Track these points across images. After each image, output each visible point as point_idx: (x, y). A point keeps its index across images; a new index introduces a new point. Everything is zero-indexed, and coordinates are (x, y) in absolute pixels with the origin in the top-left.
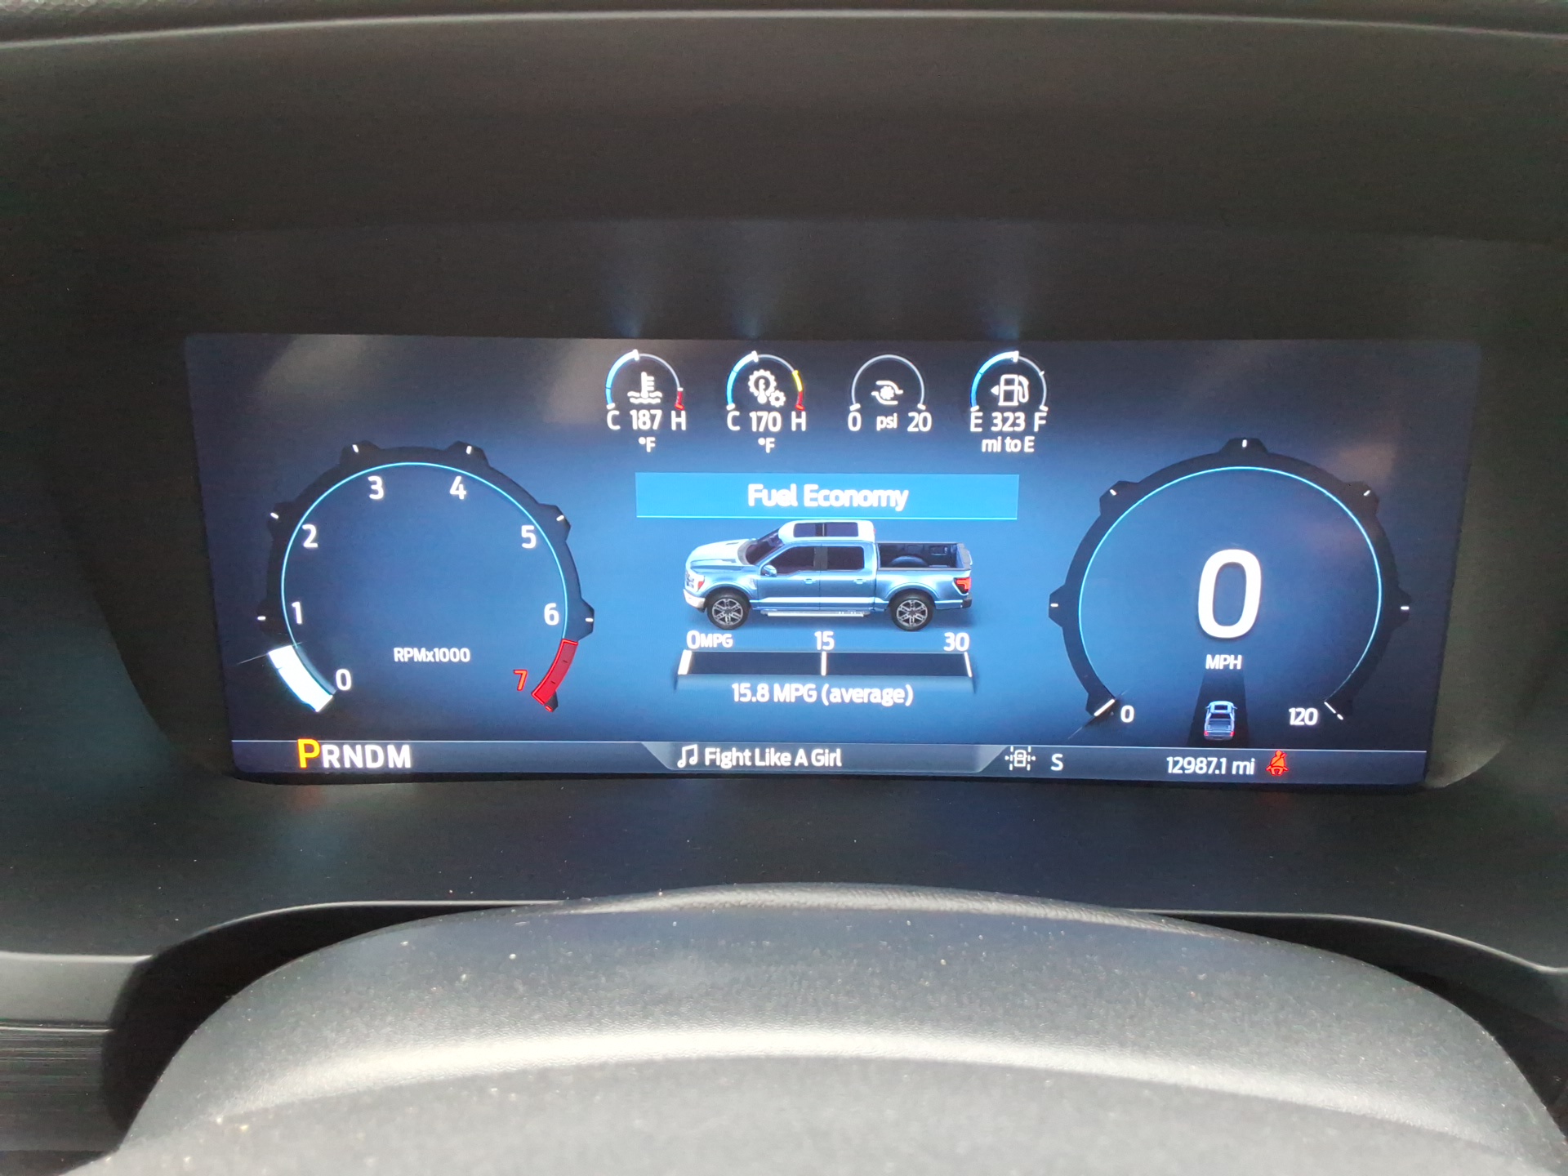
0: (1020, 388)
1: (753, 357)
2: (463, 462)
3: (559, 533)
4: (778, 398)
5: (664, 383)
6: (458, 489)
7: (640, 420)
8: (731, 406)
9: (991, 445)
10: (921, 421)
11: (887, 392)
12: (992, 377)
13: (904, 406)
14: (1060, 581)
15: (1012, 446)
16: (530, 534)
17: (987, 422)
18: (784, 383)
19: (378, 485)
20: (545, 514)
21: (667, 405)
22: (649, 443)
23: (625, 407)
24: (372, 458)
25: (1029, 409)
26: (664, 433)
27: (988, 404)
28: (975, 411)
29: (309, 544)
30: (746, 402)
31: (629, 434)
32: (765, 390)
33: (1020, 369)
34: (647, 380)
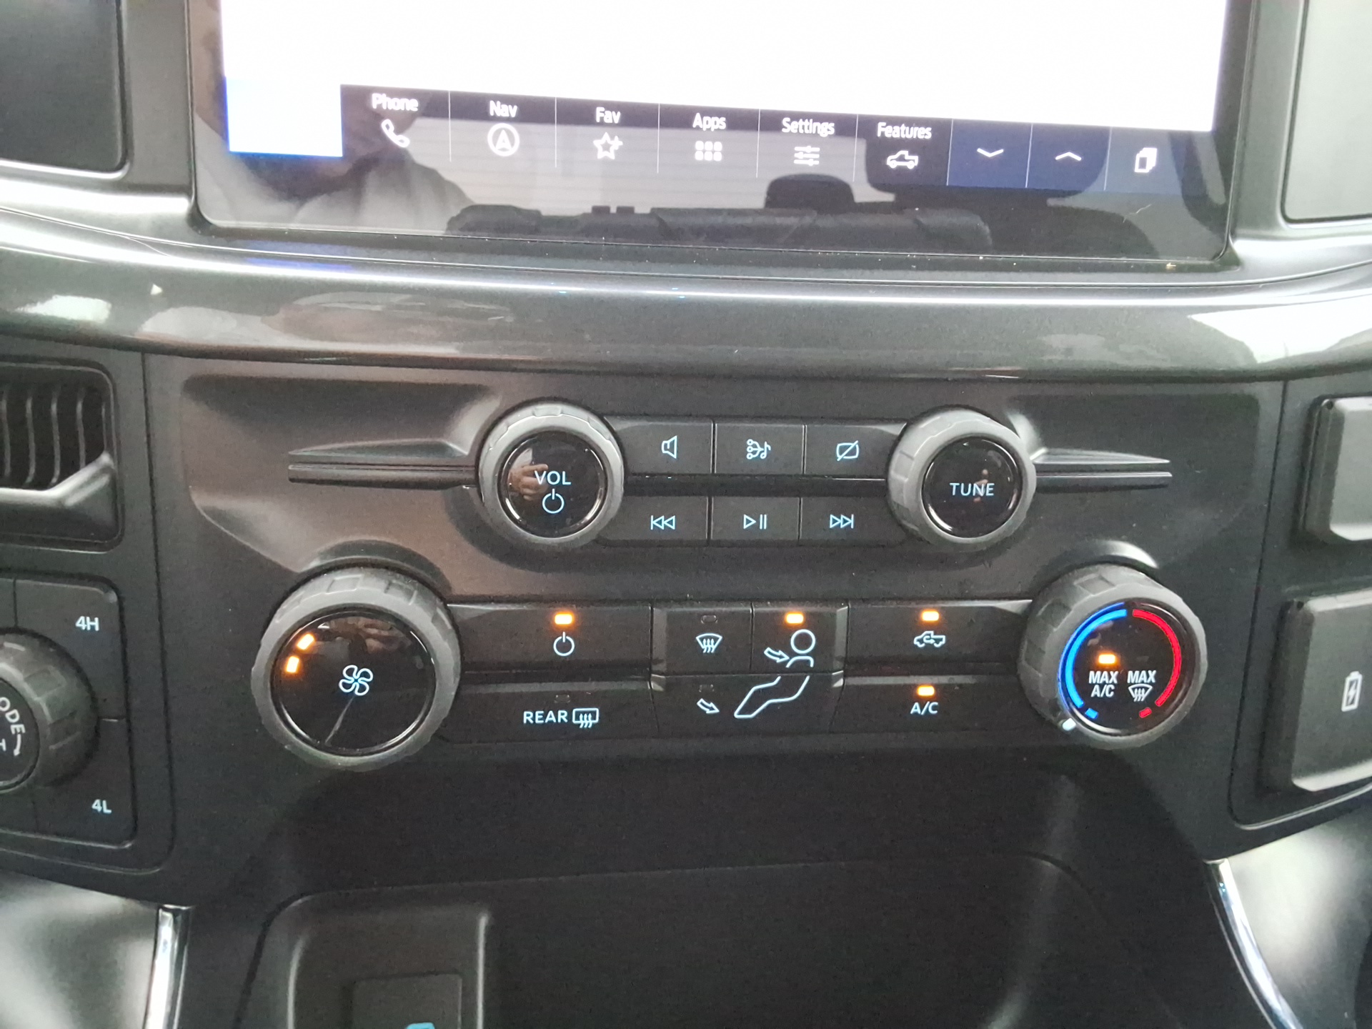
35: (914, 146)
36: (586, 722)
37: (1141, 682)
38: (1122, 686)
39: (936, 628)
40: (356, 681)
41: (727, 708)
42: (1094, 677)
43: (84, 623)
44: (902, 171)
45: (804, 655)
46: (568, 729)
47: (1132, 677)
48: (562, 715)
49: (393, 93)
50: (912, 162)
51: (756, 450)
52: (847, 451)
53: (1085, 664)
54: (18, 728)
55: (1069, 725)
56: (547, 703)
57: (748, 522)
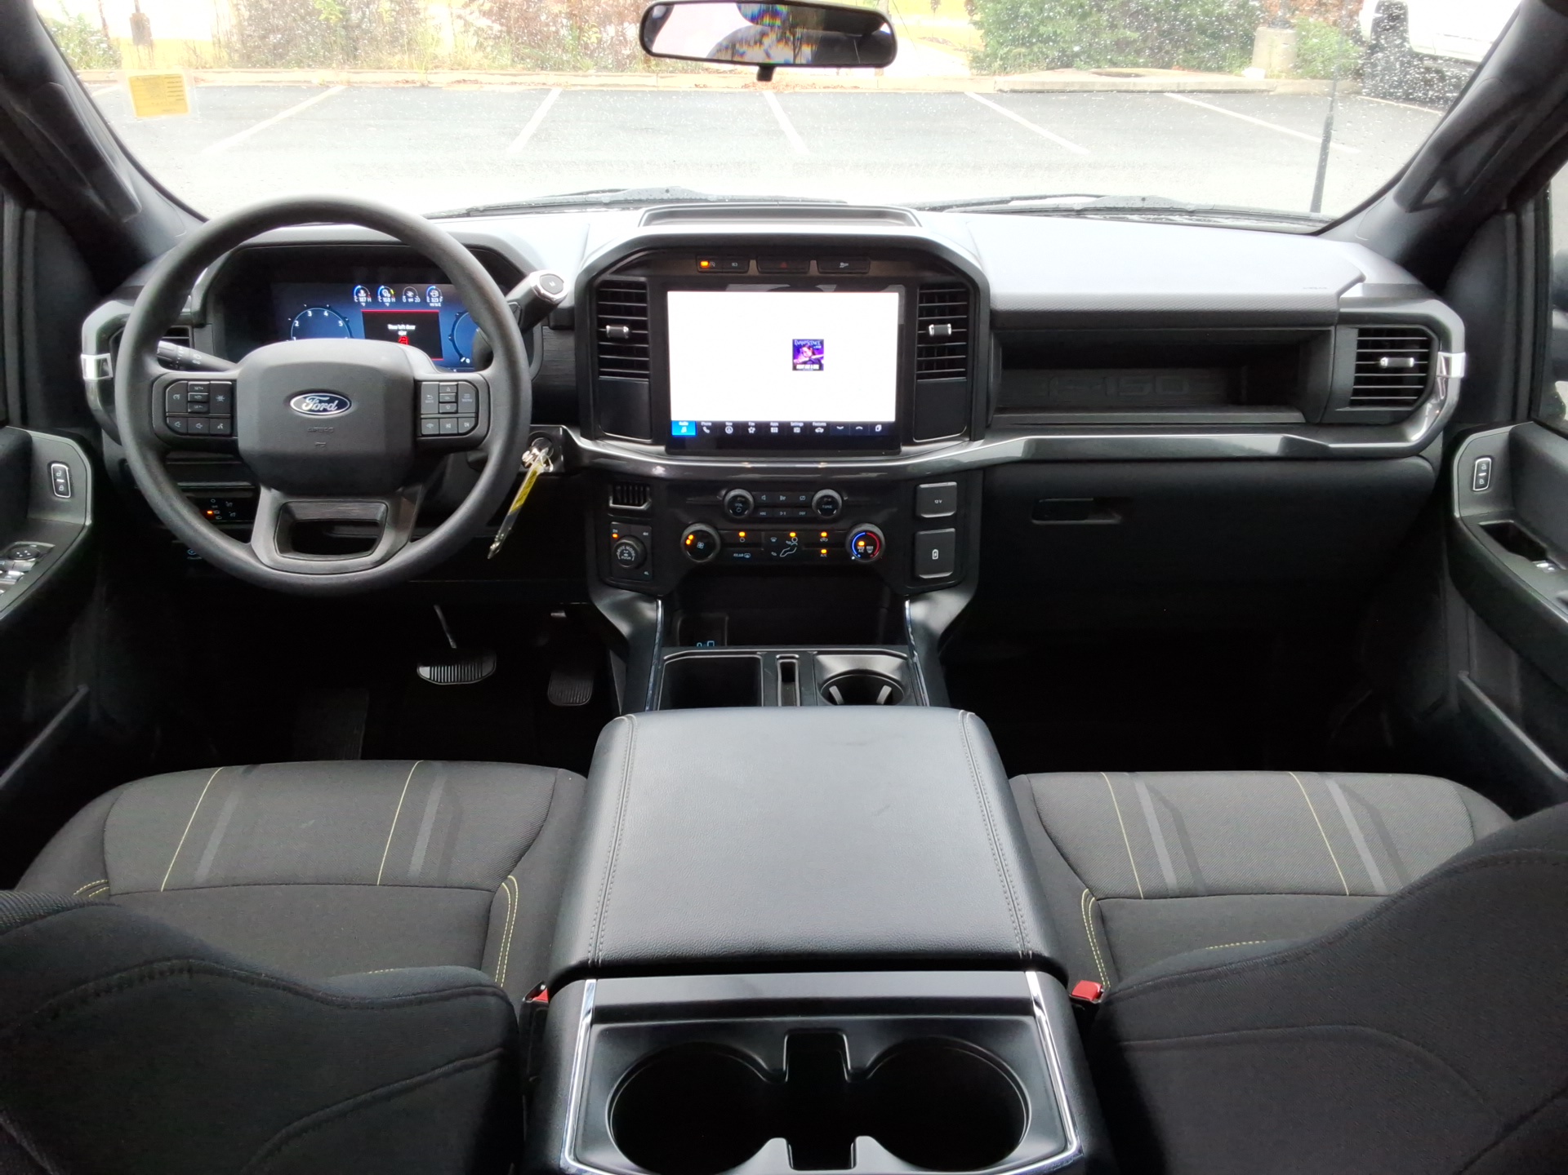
0: (436, 293)
1: (383, 287)
2: (326, 308)
3: (347, 323)
4: (389, 295)
5: (366, 292)
6: (326, 314)
7: (361, 300)
8: (379, 297)
9: (432, 305)
10: (418, 300)
11: (410, 294)
12: (430, 291)
13: (414, 297)
14: (450, 333)
15: (436, 305)
16: (341, 323)
17: (430, 300)
18: (390, 292)
19: (310, 314)
20: (344, 319)
21: (367, 296)
22: (364, 304)
23: (358, 296)
24: (308, 308)
25: (439, 297)
26: (367, 302)
27: (430, 296)
28: (428, 298)
29: (297, 325)
30: (382, 296)
31: (359, 303)
32: (386, 293)
33: (436, 289)
34: (362, 291)
35: (822, 427)
36: (747, 557)
37: (870, 549)
38: (865, 550)
39: (826, 537)
40: (701, 545)
41: (778, 555)
42: (859, 548)
43: (645, 534)
44: (819, 433)
45: (795, 543)
46: (743, 558)
47: (868, 547)
48: (742, 555)
49: (706, 422)
50: (822, 430)
51: (782, 498)
52: (803, 498)
53: (856, 545)
54: (633, 554)
55: (853, 558)
56: (739, 553)
57: (781, 513)
